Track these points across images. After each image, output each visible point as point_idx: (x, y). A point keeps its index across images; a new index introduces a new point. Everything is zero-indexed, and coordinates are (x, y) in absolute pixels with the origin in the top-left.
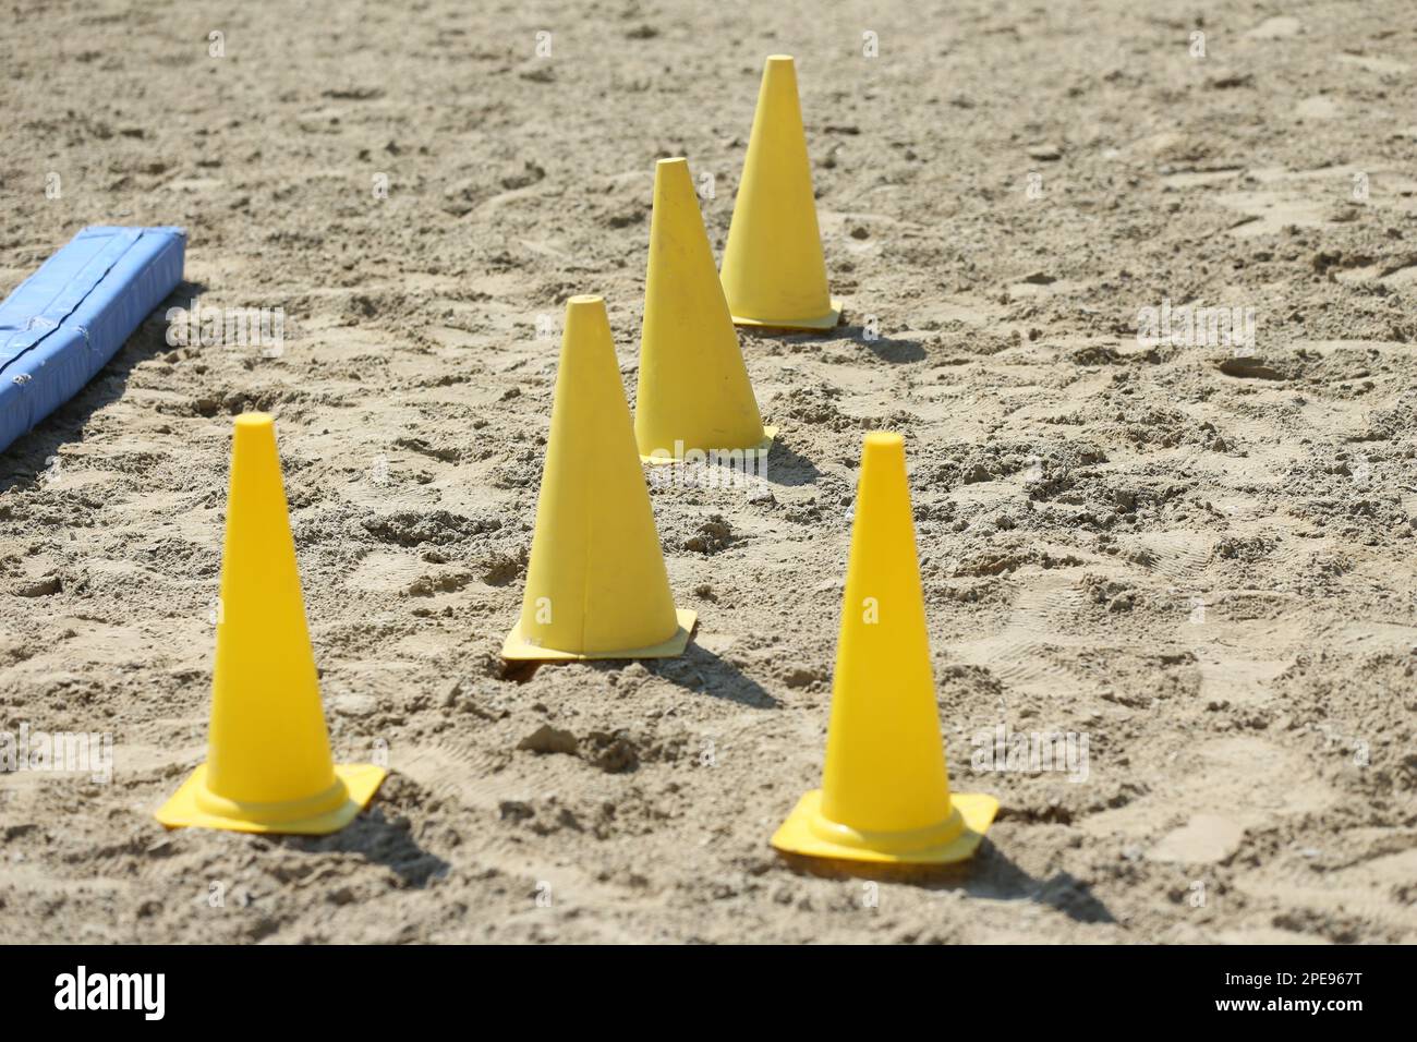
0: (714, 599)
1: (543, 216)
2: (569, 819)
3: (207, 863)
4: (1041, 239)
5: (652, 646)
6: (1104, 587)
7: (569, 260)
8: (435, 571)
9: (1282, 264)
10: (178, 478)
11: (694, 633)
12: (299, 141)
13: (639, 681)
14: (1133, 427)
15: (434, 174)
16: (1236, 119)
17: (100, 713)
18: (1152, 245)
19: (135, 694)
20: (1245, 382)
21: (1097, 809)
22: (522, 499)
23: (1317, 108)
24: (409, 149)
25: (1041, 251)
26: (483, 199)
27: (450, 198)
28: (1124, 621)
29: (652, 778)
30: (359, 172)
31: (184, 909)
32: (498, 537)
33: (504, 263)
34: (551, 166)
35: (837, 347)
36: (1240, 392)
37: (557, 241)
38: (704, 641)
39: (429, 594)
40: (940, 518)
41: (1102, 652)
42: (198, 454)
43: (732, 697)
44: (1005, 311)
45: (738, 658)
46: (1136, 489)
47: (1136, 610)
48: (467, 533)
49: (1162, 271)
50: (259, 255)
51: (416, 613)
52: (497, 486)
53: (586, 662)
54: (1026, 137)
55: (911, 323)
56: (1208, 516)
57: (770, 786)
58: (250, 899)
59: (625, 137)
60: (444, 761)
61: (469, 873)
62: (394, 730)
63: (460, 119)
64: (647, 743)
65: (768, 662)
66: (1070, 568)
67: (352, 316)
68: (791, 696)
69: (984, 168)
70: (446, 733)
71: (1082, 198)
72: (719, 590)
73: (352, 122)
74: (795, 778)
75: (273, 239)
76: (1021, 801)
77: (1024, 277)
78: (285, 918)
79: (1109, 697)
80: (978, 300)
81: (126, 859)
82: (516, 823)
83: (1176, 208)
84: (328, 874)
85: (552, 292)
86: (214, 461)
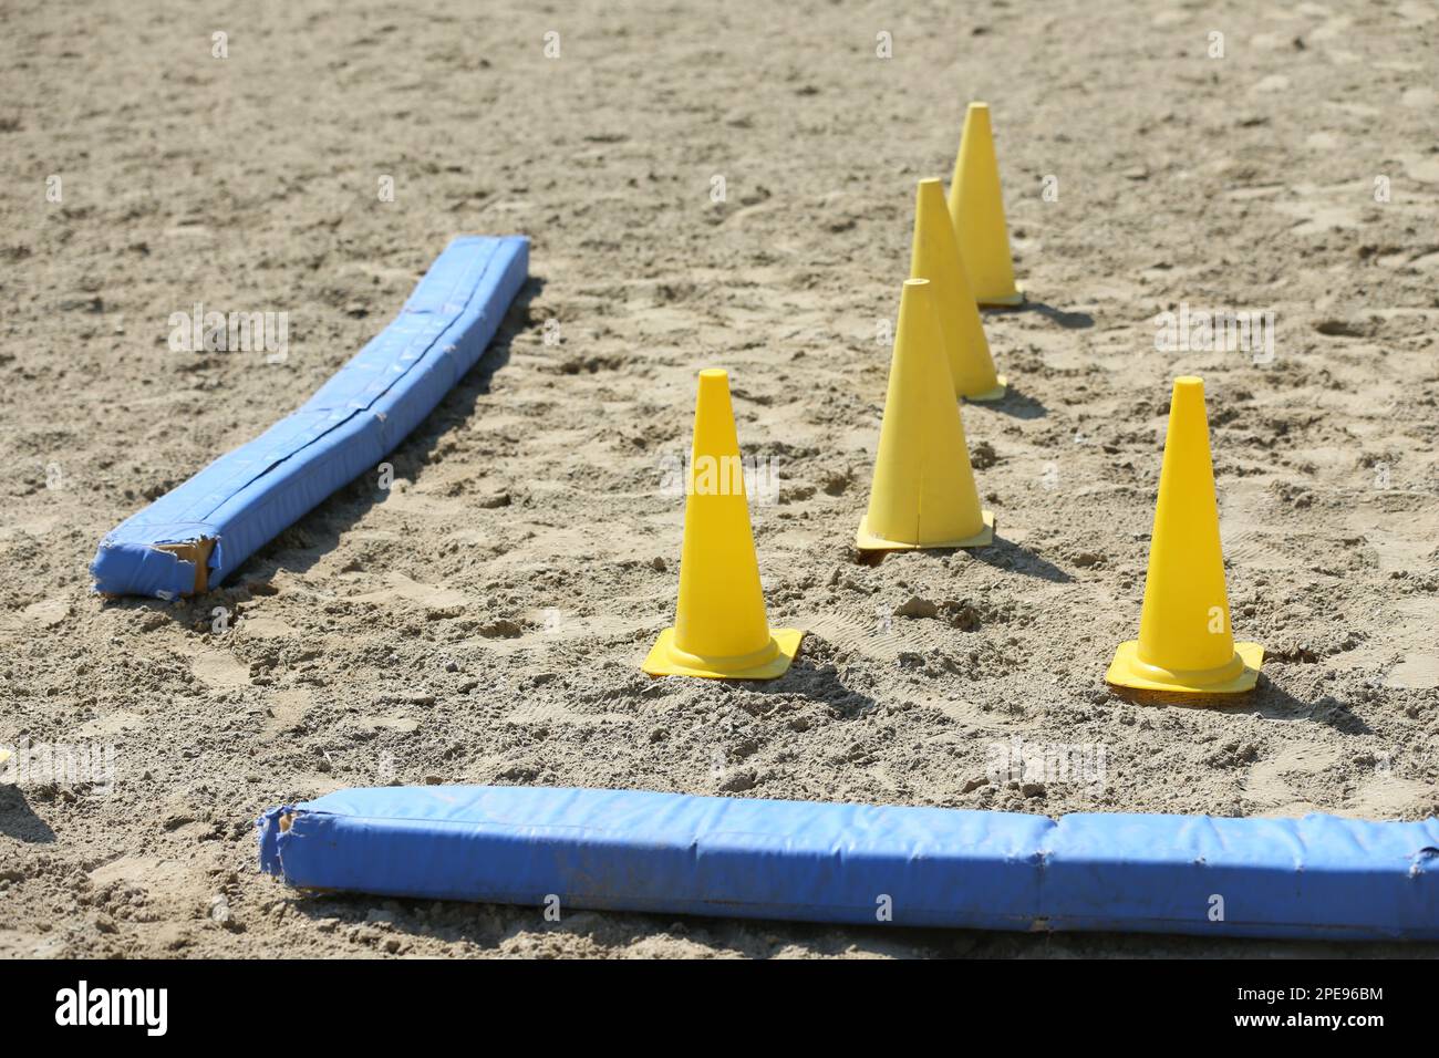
0: (1000, 503)
1: (779, 225)
2: (950, 665)
3: (695, 702)
4: (1156, 237)
5: (969, 538)
6: (1289, 489)
7: (810, 256)
8: (788, 485)
9: (1335, 254)
10: (570, 421)
11: (994, 528)
12: (580, 173)
13: (966, 564)
14: (1270, 373)
15: (688, 195)
16: (1267, 149)
17: (571, 593)
18: (1236, 241)
19: (593, 579)
20: (1338, 339)
21: (1334, 651)
22: (831, 432)
23: (1322, 140)
24: (663, 177)
25: (1159, 246)
26: (729, 214)
27: (706, 213)
28: (1305, 514)
29: (996, 634)
30: (633, 195)
31: (686, 735)
32: (823, 460)
33: (762, 260)
34: (774, 188)
35: (1029, 317)
36: (1335, 347)
37: (797, 243)
38: (1002, 534)
39: (787, 502)
40: (1145, 441)
41: (1301, 537)
42: (580, 404)
43: (1037, 574)
44: (1145, 290)
45: (1034, 546)
46: (1286, 418)
47: (1314, 506)
48: (796, 457)
49: (1249, 259)
50: (579, 256)
51: (781, 517)
52: (811, 422)
53: (922, 551)
54: (1118, 163)
55: (1077, 298)
56: (1345, 438)
57: (1088, 640)
58: (735, 727)
59: (821, 167)
60: (842, 625)
61: (892, 706)
62: (796, 602)
63: (693, 156)
64: (986, 610)
65: (1057, 548)
66: (1257, 476)
67: (660, 300)
68: (1080, 573)
69: (1095, 186)
70: (838, 604)
71: (1176, 207)
72: (1002, 495)
73: (613, 159)
74: (1105, 632)
75: (585, 244)
76: (1277, 647)
77: (1148, 265)
78: (760, 740)
79: (1317, 570)
80: (1122, 283)
81: (626, 699)
82: (913, 670)
83: (1244, 214)
84: (785, 708)
85: (804, 280)
86: (594, 408)
